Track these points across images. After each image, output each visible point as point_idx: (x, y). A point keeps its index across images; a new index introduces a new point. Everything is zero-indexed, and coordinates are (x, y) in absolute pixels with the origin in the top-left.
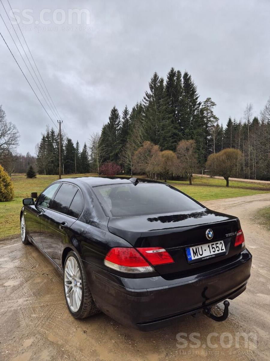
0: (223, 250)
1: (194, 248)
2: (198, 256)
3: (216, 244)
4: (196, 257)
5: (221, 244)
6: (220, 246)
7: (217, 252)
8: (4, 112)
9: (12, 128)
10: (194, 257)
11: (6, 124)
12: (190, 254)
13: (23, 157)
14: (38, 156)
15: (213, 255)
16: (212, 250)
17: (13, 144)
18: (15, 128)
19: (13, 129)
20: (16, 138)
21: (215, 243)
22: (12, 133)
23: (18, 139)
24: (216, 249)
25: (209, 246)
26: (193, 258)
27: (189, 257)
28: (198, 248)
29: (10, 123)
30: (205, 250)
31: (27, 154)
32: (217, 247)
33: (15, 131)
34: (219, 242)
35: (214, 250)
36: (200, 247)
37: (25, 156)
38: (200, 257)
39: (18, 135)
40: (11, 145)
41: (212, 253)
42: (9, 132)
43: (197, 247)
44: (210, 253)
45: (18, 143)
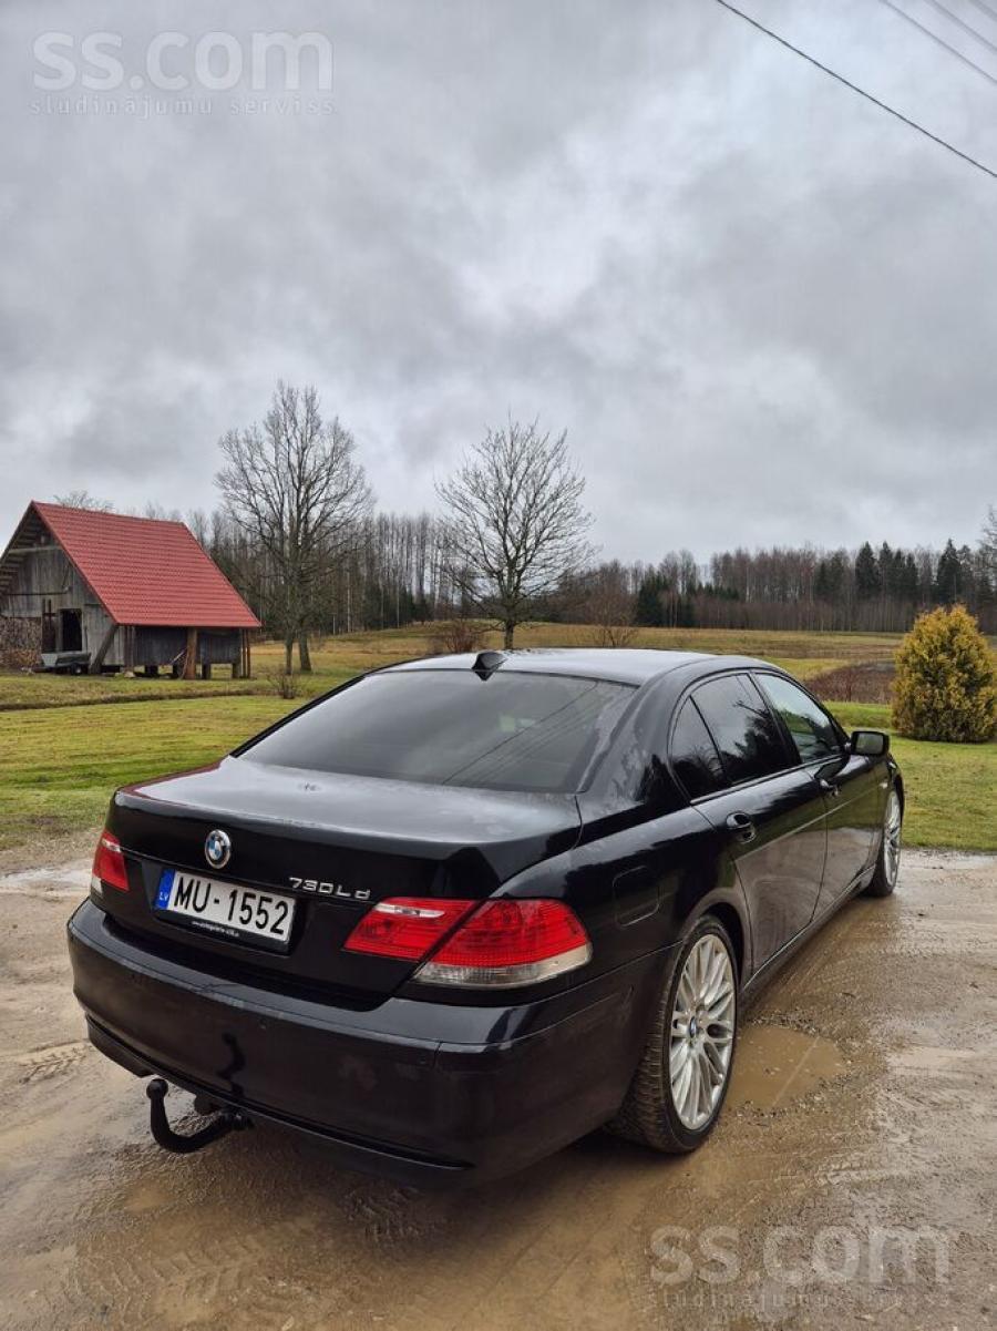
0: (280, 932)
1: (187, 879)
2: (186, 907)
3: (263, 899)
4: (180, 909)
5: (282, 909)
6: (274, 915)
7: (251, 928)
10: (176, 904)
12: (169, 891)
15: (232, 928)
16: (238, 913)
21: (259, 894)
24: (255, 917)
25: (234, 895)
26: (171, 907)
27: (163, 897)
28: (199, 883)
30: (217, 901)
32: (260, 911)
34: (277, 899)
35: (245, 914)
36: (204, 882)
38: (191, 912)
41: (236, 924)
43: (196, 878)
44: (230, 918)
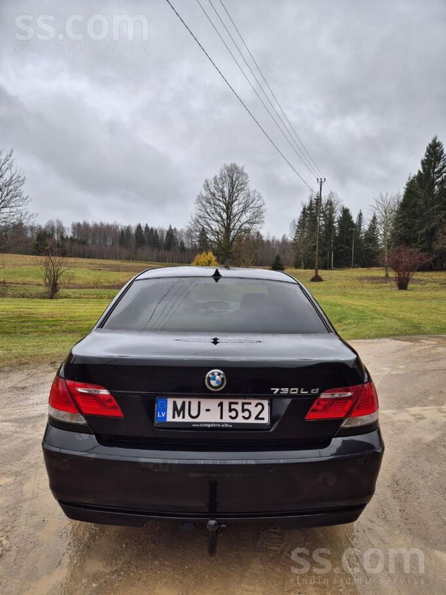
0: (263, 419)
1: (179, 401)
2: (183, 417)
3: (243, 404)
4: (178, 419)
5: (260, 407)
6: (255, 411)
7: (240, 420)
8: (247, 175)
9: (257, 198)
10: (174, 417)
11: (249, 193)
12: (165, 410)
13: (277, 242)
14: (295, 240)
15: (226, 423)
16: (226, 413)
17: (258, 223)
18: (260, 197)
19: (258, 200)
20: (262, 213)
21: (240, 401)
22: (256, 206)
23: (264, 214)
24: (241, 414)
25: (221, 405)
26: (169, 419)
27: (161, 414)
28: (190, 403)
29: (255, 191)
30: (208, 410)
31: (283, 236)
32: (244, 410)
33: (260, 203)
34: (254, 402)
35: (233, 414)
36: (194, 402)
37: (280, 241)
38: (188, 419)
39: (263, 208)
40: (254, 225)
41: (226, 419)
42: (252, 205)
43: (187, 400)
44: (221, 418)
45: (263, 221)
